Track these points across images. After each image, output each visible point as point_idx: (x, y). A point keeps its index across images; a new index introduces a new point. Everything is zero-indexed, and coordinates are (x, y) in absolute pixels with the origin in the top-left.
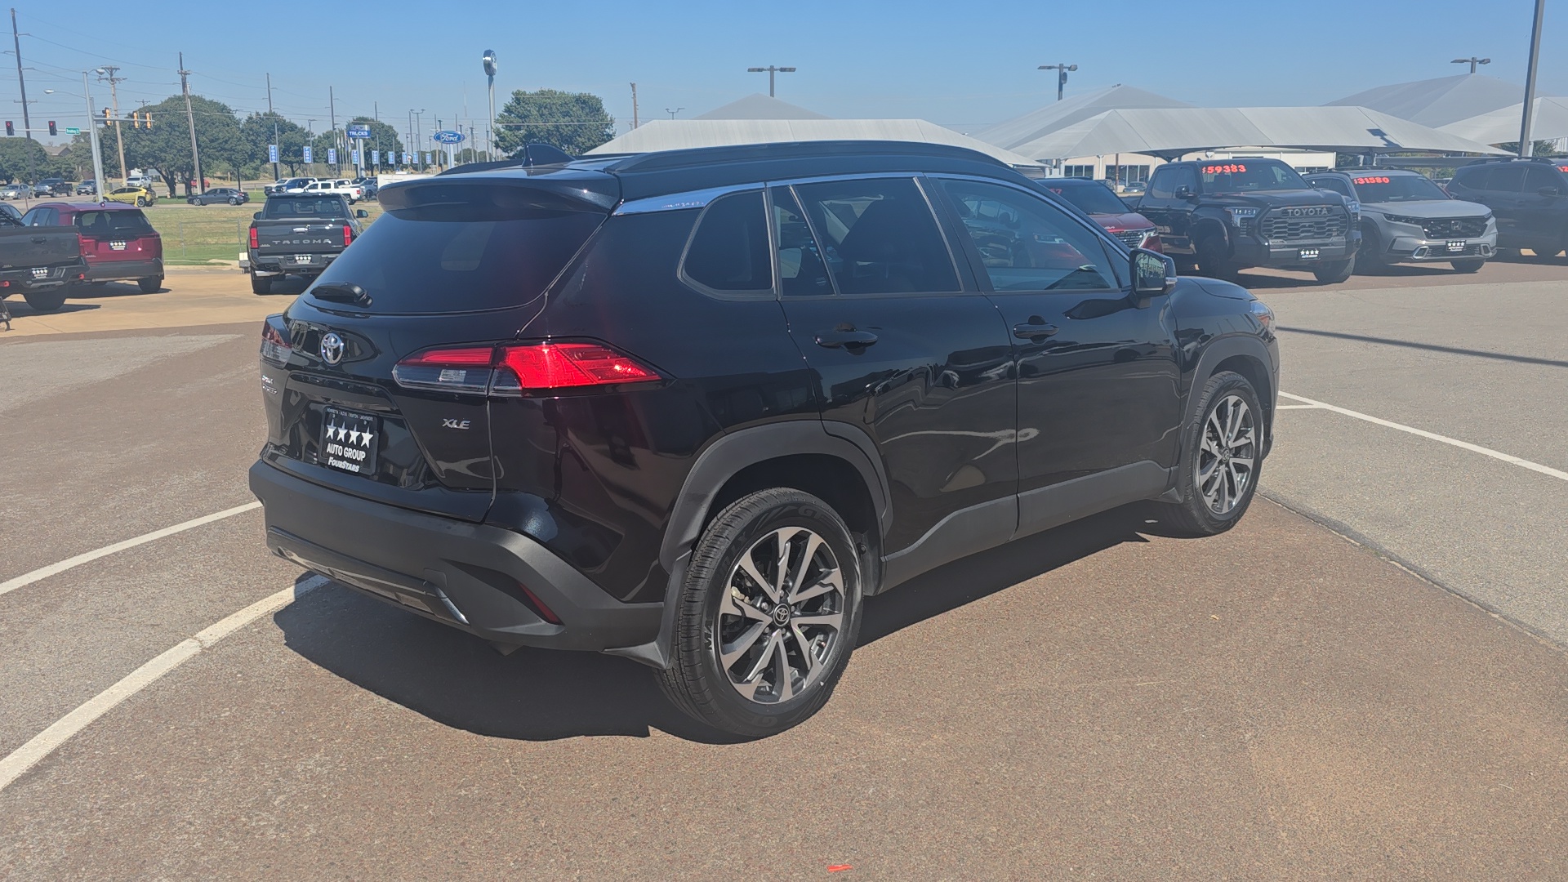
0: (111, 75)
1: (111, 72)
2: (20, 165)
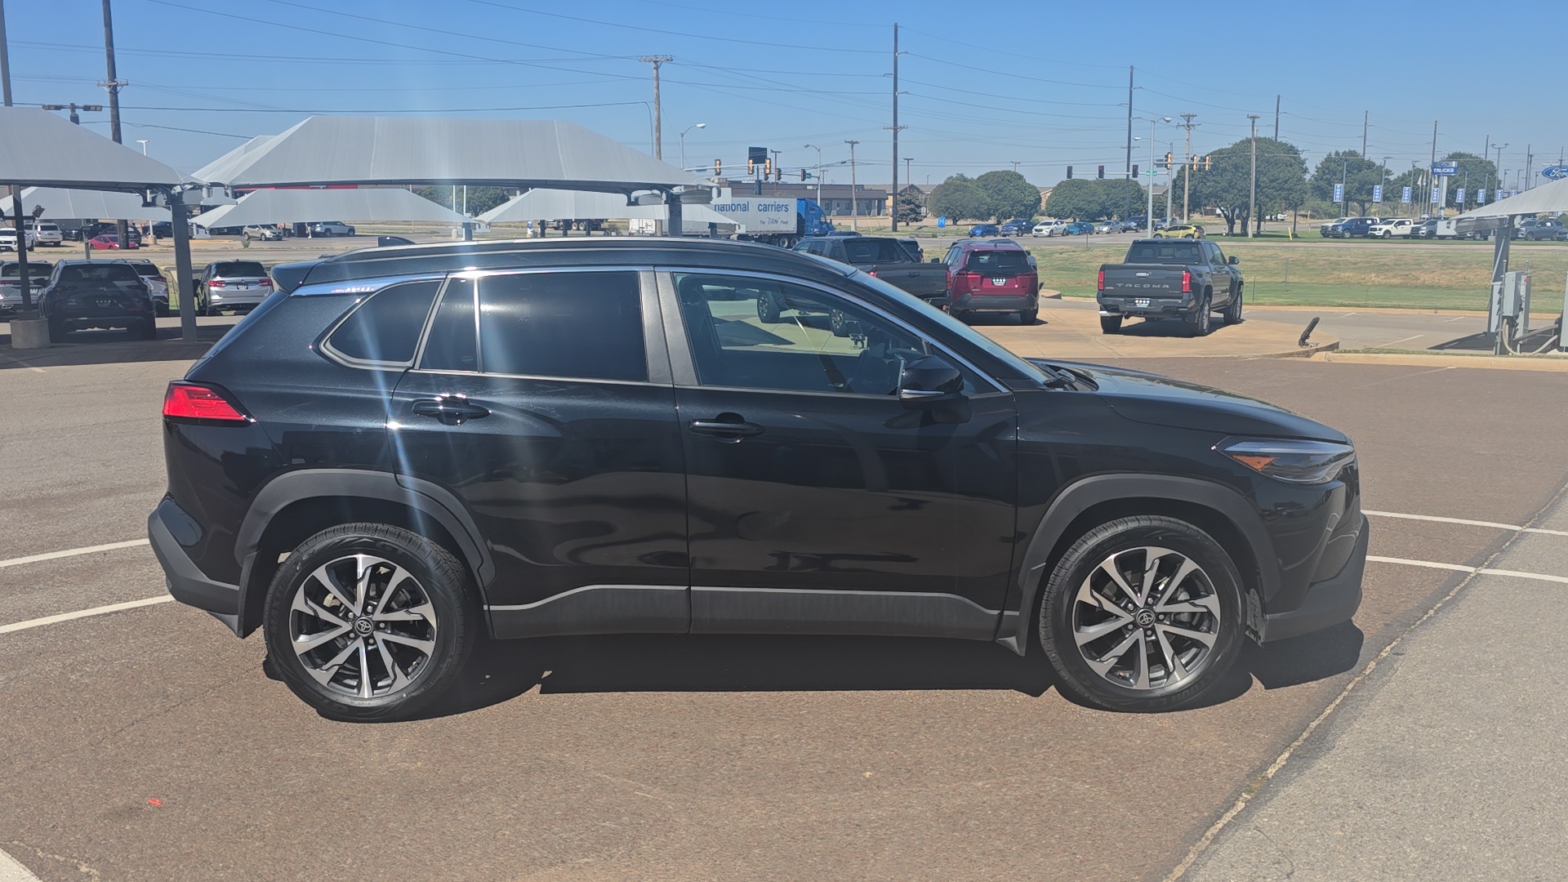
0: (1188, 122)
1: (1189, 119)
2: (1120, 203)
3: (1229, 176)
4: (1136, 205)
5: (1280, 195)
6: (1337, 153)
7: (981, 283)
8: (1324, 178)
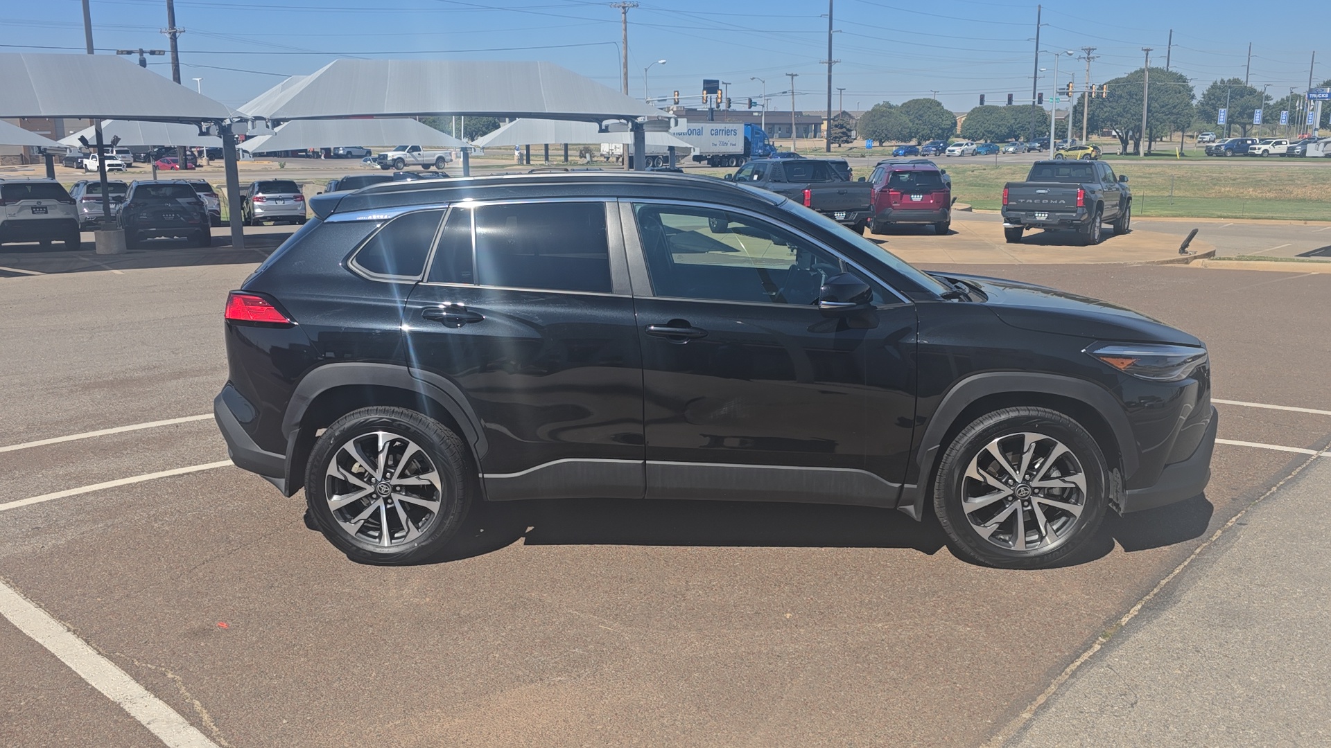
0: (1089, 54)
1: (1089, 52)
2: (1026, 126)
3: (1124, 102)
4: (1040, 128)
5: (1169, 118)
6: (1222, 81)
7: (901, 199)
8: (1210, 103)
